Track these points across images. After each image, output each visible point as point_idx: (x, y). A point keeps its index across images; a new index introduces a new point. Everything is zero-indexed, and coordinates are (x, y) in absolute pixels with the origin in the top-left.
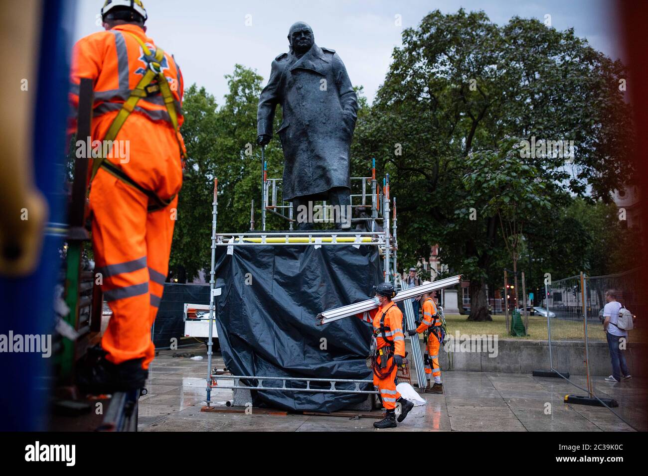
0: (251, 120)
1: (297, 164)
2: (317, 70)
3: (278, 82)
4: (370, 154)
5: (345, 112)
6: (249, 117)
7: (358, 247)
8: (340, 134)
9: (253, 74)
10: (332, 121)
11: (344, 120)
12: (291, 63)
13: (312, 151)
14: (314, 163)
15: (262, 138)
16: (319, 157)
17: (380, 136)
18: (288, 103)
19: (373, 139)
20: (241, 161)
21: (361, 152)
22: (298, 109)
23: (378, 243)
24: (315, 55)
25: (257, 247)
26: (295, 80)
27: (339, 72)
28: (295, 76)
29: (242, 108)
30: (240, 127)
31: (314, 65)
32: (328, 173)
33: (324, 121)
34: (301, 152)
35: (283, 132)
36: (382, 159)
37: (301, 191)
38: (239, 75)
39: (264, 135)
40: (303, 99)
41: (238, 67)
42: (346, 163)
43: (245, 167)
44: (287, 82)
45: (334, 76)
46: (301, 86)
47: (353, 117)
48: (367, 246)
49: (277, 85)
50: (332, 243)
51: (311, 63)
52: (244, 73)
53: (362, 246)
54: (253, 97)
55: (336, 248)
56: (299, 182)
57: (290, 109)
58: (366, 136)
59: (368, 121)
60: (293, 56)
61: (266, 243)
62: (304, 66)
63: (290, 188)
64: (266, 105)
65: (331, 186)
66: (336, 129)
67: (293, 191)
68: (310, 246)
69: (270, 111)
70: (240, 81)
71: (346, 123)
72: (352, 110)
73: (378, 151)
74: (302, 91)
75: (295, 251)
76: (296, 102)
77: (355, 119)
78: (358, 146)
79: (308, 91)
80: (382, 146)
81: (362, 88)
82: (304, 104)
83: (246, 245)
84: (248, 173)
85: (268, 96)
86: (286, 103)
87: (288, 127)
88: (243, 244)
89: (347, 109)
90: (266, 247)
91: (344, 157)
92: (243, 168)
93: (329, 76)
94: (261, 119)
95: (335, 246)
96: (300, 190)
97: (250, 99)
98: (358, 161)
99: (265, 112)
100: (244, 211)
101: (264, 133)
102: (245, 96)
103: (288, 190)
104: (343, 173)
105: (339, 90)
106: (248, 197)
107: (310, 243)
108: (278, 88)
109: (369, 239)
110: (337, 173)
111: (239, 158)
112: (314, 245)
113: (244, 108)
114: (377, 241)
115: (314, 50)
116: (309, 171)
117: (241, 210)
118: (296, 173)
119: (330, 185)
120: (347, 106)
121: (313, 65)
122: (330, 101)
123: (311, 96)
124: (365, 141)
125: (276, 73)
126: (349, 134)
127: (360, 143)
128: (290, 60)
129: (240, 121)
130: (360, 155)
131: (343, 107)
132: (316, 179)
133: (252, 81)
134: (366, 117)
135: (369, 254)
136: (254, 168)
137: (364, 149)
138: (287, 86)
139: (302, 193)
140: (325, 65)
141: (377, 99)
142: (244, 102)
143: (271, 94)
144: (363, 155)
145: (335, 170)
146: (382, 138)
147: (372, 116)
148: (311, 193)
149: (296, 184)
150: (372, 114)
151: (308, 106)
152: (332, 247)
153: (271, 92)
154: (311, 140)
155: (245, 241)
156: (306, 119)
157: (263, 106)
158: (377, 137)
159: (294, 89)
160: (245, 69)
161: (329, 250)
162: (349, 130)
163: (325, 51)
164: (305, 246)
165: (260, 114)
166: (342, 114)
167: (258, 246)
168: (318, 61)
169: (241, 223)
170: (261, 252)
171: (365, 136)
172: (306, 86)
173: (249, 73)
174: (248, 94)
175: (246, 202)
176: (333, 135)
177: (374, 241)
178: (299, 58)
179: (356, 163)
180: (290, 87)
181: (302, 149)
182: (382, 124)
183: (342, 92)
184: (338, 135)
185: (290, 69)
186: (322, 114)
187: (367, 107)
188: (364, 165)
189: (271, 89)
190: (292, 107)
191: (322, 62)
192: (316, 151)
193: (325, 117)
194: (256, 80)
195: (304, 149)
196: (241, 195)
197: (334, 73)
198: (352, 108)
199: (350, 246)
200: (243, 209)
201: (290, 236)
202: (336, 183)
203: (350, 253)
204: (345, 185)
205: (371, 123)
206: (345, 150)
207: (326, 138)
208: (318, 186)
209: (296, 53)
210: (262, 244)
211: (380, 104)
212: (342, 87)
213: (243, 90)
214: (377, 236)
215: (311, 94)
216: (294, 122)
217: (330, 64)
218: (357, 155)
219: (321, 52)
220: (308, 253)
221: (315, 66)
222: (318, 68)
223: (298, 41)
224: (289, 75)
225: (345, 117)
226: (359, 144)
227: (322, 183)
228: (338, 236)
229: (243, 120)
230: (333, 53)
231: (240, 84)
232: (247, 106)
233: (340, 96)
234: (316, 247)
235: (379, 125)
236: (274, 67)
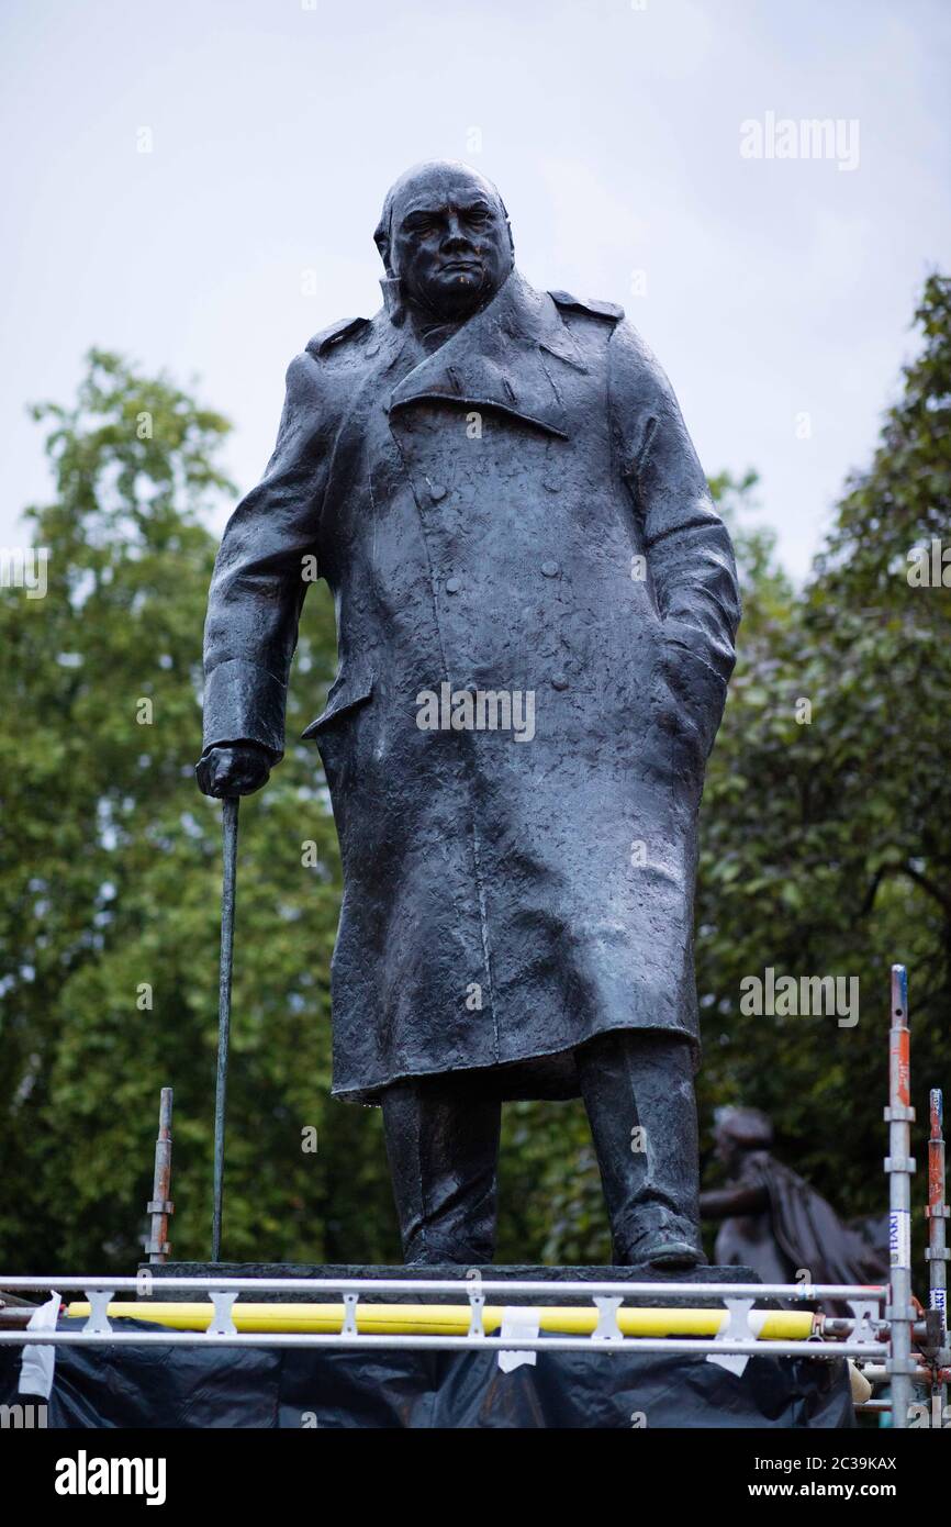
0: (163, 641)
1: (409, 904)
2: (523, 411)
3: (321, 469)
4: (796, 833)
5: (672, 627)
6: (154, 623)
7: (737, 1366)
8: (643, 745)
9: (179, 398)
10: (600, 678)
11: (665, 668)
12: (391, 370)
13: (495, 832)
14: (502, 895)
15: (226, 762)
16: (528, 869)
17: (853, 740)
18: (370, 577)
19: (815, 755)
20: (102, 857)
21: (750, 822)
22: (423, 612)
23: (851, 1345)
24: (519, 332)
25: (184, 1358)
26: (408, 461)
27: (641, 422)
28: (409, 440)
29: (117, 577)
30: (100, 677)
31: (513, 382)
32: (576, 954)
33: (559, 677)
34: (436, 836)
35: (338, 732)
36: (861, 862)
37: (430, 1045)
38: (109, 403)
39: (237, 745)
40: (448, 557)
41: (104, 361)
42: (675, 900)
43: (122, 890)
44: (369, 471)
45: (618, 439)
46: (437, 492)
47: (717, 656)
48: (786, 1361)
49: (313, 484)
50: (596, 1342)
51: (494, 370)
52: (132, 398)
53: (757, 1362)
54: (173, 519)
55: (616, 1369)
56: (420, 997)
57: (383, 612)
58: (777, 737)
59: (786, 657)
60: (403, 337)
61: (232, 1337)
62: (457, 387)
63: (369, 1031)
64: (253, 588)
65: (596, 1028)
66: (624, 717)
67: (386, 1043)
68: (473, 1354)
69: (274, 616)
70: (107, 436)
71: (677, 685)
72: (709, 620)
73: (842, 819)
74: (447, 517)
75: (391, 1382)
76: (410, 575)
77: (727, 664)
78: (733, 790)
79: (474, 519)
80: (859, 795)
81: (751, 480)
82: (452, 585)
83: (124, 1346)
84: (137, 920)
85: (265, 537)
86: (357, 575)
87: (365, 703)
88: (108, 1335)
89: (684, 613)
90: (228, 1355)
91: (661, 867)
92: (108, 891)
93: (590, 444)
94: (224, 657)
95: (608, 1356)
96: (427, 1045)
97: (159, 528)
98: (729, 873)
99: (245, 620)
100: (110, 1125)
101: (241, 735)
102: (135, 515)
103: (357, 1040)
104: (659, 954)
105: (638, 513)
106: (134, 1050)
107: (476, 1340)
108: (320, 498)
109: (803, 1319)
110: (626, 953)
111: (92, 836)
112: (493, 1353)
113: (127, 578)
114: (842, 1334)
115: (513, 307)
116: (474, 940)
117: (93, 1125)
118: (403, 947)
119: (589, 1018)
120: (683, 599)
121: (506, 385)
122: (591, 569)
123: (491, 544)
124: (768, 768)
125: (309, 421)
126: (690, 744)
127: (741, 773)
128: (386, 357)
129: (101, 642)
130: (744, 839)
131: (662, 601)
132: (513, 984)
133: (173, 438)
134: (775, 638)
135: (798, 1406)
136: (170, 895)
137: (763, 806)
138: (365, 489)
139: (435, 1058)
140: (569, 383)
141: (835, 545)
142: (124, 546)
143: (281, 531)
144: (759, 839)
145: (616, 939)
146: (860, 752)
147: (807, 634)
148: (482, 1061)
149: (405, 1008)
150: (809, 622)
151: (475, 596)
152: (595, 1362)
153: (283, 517)
154: (489, 775)
155: (121, 1323)
156: (464, 663)
157: (239, 588)
158: (834, 743)
159: (403, 504)
160: (137, 374)
161: (579, 1380)
162: (690, 723)
163: (571, 311)
164: (444, 1356)
165: (218, 634)
166: (655, 640)
167: (187, 1348)
168: (534, 361)
169: (91, 1191)
170: (204, 1382)
171: (769, 737)
172: (468, 491)
173: (159, 397)
174: (152, 503)
175: (120, 1080)
176: (608, 748)
177: (827, 1335)
178: (432, 344)
179: (719, 882)
180: (384, 495)
181: (439, 822)
182: (861, 678)
183: (657, 523)
184: (632, 753)
185: (388, 397)
186: (552, 641)
187: (779, 578)
188: (762, 894)
189: (278, 504)
190: (393, 601)
191: (554, 366)
192: (511, 834)
193: (563, 657)
194: (194, 434)
195: (453, 820)
196: (95, 1039)
197: (613, 423)
198: (710, 608)
199: (694, 1360)
200: (106, 1115)
201: (366, 1298)
202: (617, 1012)
203: (691, 1397)
204: (670, 1020)
205: (802, 665)
206: (668, 831)
207: (568, 765)
208: (519, 1025)
209: (416, 323)
210: (211, 1337)
211: (848, 571)
212: (658, 497)
213: (126, 485)
214: (841, 1308)
215: (493, 534)
216: (398, 679)
217: (596, 380)
218: (724, 839)
219: (550, 315)
220: (463, 1391)
221: (518, 388)
222: (531, 400)
223: (428, 258)
224: (380, 430)
225: (669, 654)
226: (740, 783)
227: (543, 1004)
228: (631, 1301)
229: (120, 639)
230: (610, 321)
231: (107, 451)
232: (145, 565)
233: (646, 545)
234: (508, 1363)
235: (847, 679)
236: (301, 390)
